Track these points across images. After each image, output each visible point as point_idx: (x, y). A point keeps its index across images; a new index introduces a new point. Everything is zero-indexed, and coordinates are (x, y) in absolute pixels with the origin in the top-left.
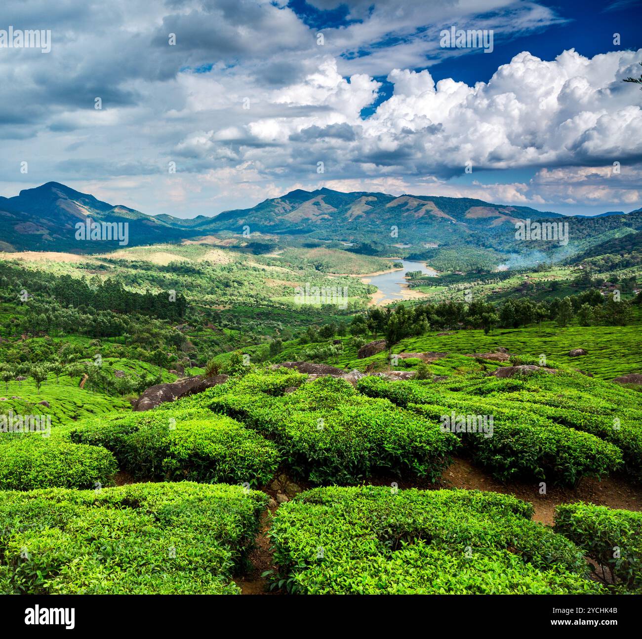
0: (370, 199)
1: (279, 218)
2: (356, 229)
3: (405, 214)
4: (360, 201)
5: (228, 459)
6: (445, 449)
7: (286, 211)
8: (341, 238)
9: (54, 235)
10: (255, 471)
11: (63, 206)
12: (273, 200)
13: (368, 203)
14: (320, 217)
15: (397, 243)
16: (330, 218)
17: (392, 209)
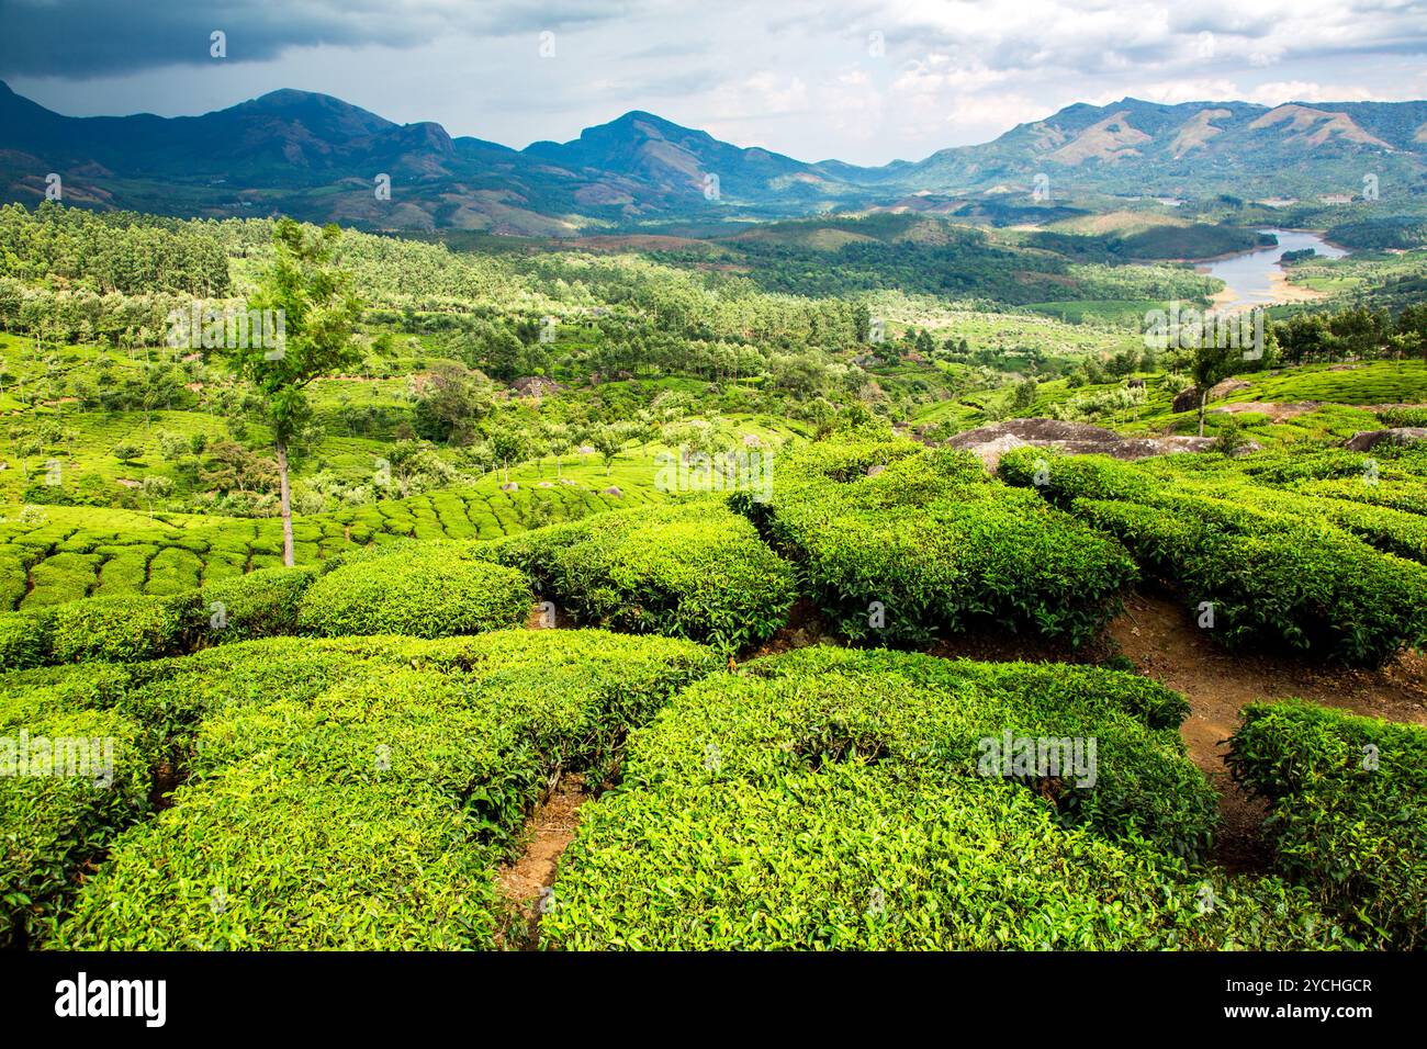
0: (1218, 114)
1: (1041, 158)
2: (1187, 174)
3: (1288, 141)
4: (1198, 119)
5: (699, 592)
6: (1103, 585)
7: (1054, 144)
8: (1158, 192)
9: (643, 206)
10: (743, 613)
11: (656, 153)
12: (1029, 126)
13: (1212, 123)
14: (1119, 153)
15: (1268, 197)
16: (1137, 154)
17: (1260, 133)
